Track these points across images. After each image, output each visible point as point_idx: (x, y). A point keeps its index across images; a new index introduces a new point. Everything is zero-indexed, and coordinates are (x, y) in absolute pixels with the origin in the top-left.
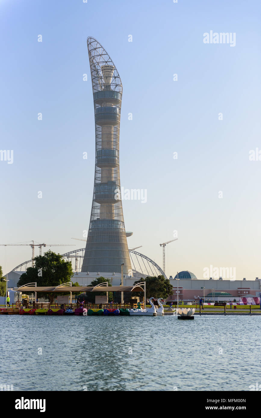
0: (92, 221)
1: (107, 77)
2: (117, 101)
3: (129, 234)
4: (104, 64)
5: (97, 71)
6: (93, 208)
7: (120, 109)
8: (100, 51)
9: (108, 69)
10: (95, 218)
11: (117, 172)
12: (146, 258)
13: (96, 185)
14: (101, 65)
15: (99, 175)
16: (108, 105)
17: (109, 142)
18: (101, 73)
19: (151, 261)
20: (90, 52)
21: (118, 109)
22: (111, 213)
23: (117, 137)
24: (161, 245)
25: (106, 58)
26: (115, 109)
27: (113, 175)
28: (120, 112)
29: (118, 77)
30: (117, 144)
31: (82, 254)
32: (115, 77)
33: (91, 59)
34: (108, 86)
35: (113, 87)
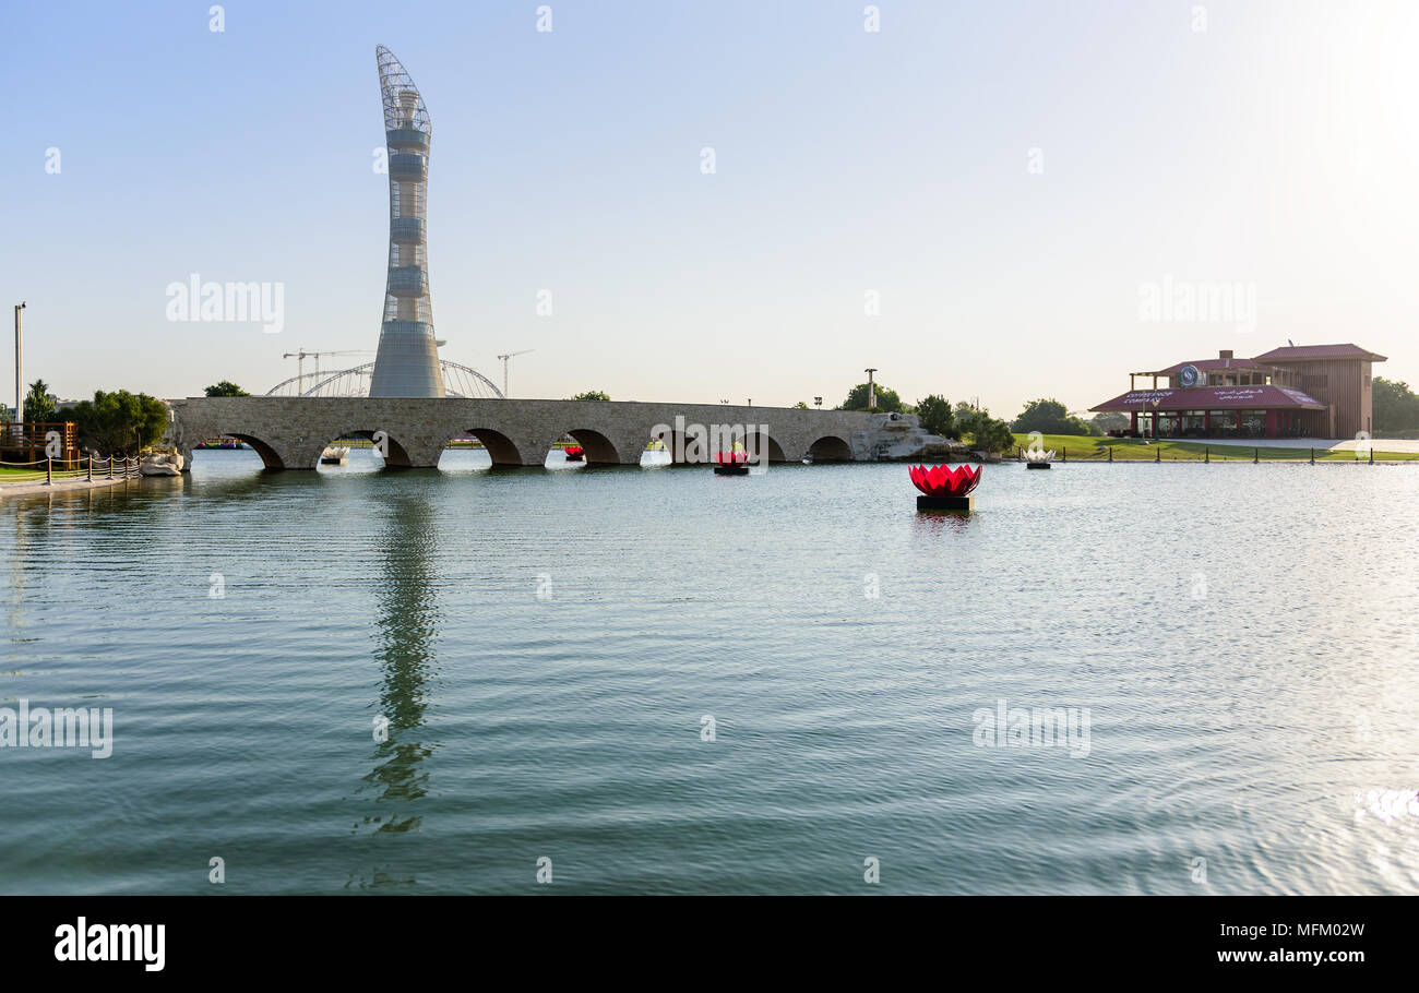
0: (385, 323)
1: (408, 109)
2: (422, 147)
3: (441, 344)
4: (403, 88)
5: (392, 99)
6: (387, 303)
7: (427, 159)
8: (396, 68)
9: (409, 97)
10: (390, 319)
11: (423, 253)
12: (479, 375)
13: (391, 270)
14: (398, 89)
15: (396, 256)
16: (409, 151)
17: (411, 208)
18: (398, 103)
19: (486, 381)
20: (380, 69)
21: (424, 158)
22: (413, 311)
23: (423, 200)
24: (499, 357)
25: (405, 79)
26: (419, 158)
27: (417, 257)
28: (427, 164)
29: (424, 109)
30: (422, 210)
31: (370, 369)
32: (420, 111)
33: (383, 79)
34: (408, 123)
35: (416, 125)
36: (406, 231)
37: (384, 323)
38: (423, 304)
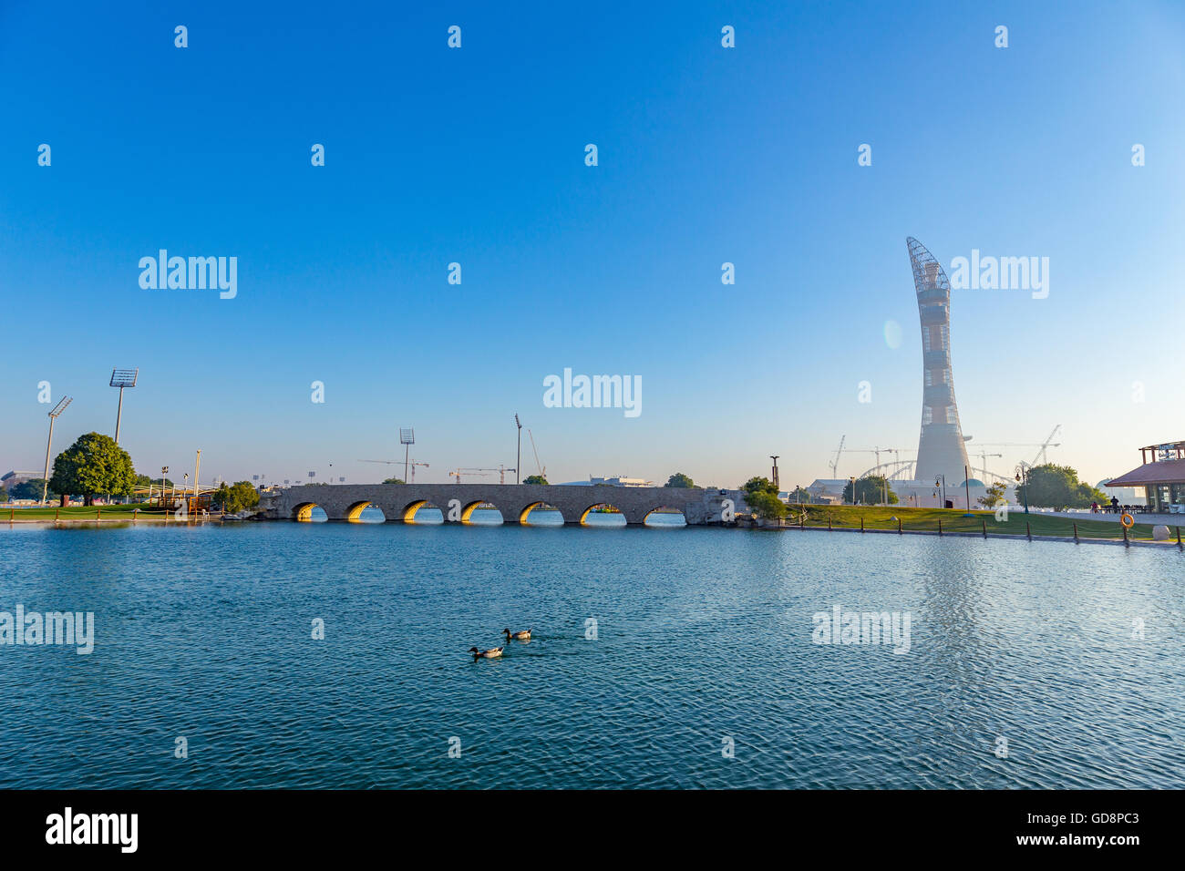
1: (932, 275)
2: (945, 299)
3: (967, 439)
4: (927, 262)
5: (920, 270)
6: (924, 412)
7: (948, 307)
8: (921, 250)
9: (933, 266)
10: (928, 423)
11: (949, 374)
13: (926, 388)
14: (924, 264)
15: (929, 378)
16: (935, 304)
17: (938, 343)
18: (924, 272)
20: (910, 252)
21: (946, 308)
22: (943, 416)
23: (947, 337)
25: (928, 256)
26: (942, 308)
27: (945, 377)
28: (949, 312)
29: (943, 273)
30: (947, 344)
32: (940, 275)
33: (913, 258)
34: (933, 284)
35: (938, 285)
36: (936, 361)
37: (922, 426)
38: (952, 410)
